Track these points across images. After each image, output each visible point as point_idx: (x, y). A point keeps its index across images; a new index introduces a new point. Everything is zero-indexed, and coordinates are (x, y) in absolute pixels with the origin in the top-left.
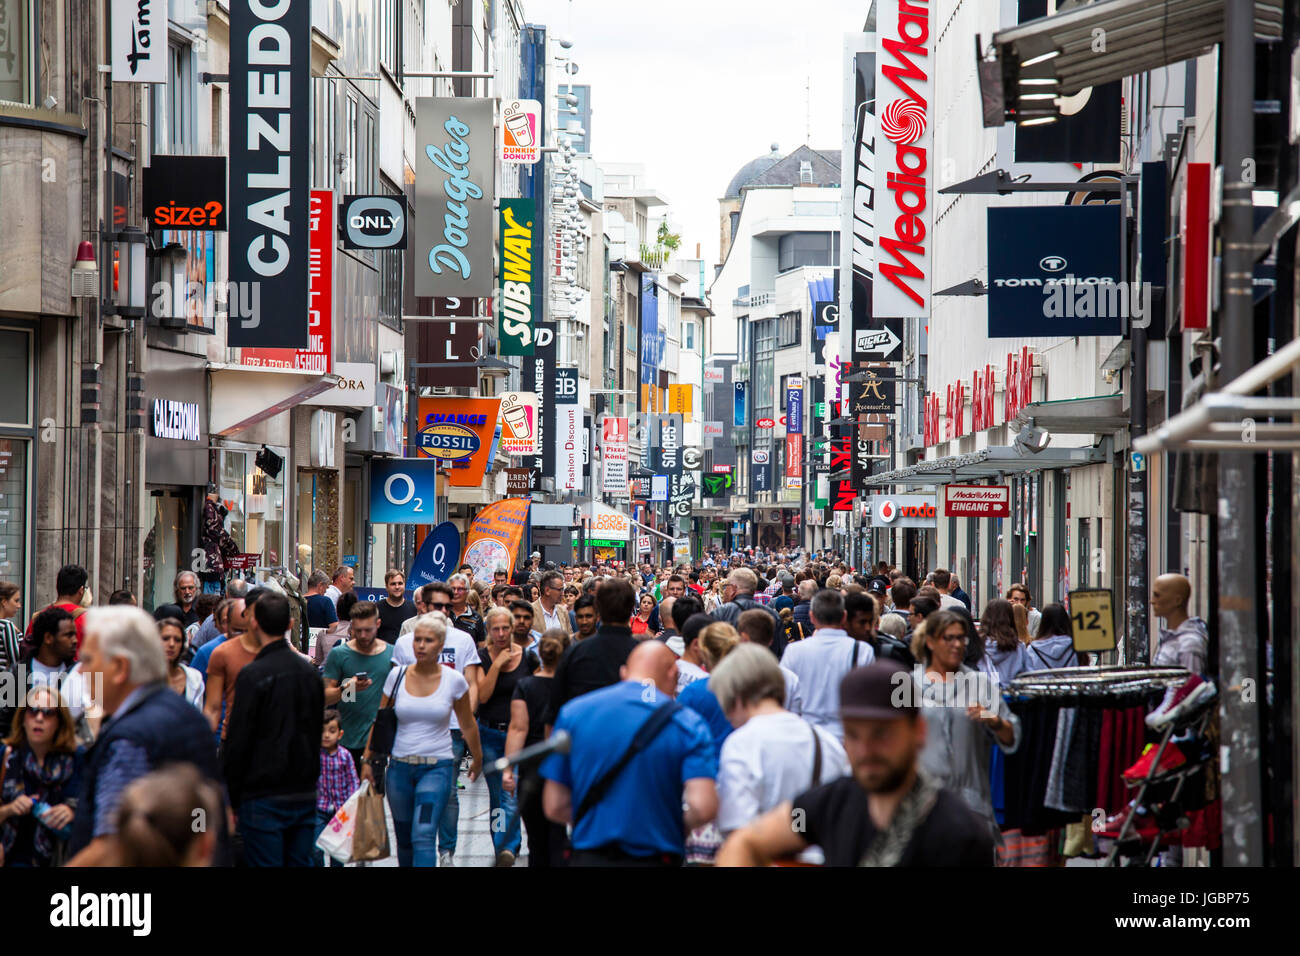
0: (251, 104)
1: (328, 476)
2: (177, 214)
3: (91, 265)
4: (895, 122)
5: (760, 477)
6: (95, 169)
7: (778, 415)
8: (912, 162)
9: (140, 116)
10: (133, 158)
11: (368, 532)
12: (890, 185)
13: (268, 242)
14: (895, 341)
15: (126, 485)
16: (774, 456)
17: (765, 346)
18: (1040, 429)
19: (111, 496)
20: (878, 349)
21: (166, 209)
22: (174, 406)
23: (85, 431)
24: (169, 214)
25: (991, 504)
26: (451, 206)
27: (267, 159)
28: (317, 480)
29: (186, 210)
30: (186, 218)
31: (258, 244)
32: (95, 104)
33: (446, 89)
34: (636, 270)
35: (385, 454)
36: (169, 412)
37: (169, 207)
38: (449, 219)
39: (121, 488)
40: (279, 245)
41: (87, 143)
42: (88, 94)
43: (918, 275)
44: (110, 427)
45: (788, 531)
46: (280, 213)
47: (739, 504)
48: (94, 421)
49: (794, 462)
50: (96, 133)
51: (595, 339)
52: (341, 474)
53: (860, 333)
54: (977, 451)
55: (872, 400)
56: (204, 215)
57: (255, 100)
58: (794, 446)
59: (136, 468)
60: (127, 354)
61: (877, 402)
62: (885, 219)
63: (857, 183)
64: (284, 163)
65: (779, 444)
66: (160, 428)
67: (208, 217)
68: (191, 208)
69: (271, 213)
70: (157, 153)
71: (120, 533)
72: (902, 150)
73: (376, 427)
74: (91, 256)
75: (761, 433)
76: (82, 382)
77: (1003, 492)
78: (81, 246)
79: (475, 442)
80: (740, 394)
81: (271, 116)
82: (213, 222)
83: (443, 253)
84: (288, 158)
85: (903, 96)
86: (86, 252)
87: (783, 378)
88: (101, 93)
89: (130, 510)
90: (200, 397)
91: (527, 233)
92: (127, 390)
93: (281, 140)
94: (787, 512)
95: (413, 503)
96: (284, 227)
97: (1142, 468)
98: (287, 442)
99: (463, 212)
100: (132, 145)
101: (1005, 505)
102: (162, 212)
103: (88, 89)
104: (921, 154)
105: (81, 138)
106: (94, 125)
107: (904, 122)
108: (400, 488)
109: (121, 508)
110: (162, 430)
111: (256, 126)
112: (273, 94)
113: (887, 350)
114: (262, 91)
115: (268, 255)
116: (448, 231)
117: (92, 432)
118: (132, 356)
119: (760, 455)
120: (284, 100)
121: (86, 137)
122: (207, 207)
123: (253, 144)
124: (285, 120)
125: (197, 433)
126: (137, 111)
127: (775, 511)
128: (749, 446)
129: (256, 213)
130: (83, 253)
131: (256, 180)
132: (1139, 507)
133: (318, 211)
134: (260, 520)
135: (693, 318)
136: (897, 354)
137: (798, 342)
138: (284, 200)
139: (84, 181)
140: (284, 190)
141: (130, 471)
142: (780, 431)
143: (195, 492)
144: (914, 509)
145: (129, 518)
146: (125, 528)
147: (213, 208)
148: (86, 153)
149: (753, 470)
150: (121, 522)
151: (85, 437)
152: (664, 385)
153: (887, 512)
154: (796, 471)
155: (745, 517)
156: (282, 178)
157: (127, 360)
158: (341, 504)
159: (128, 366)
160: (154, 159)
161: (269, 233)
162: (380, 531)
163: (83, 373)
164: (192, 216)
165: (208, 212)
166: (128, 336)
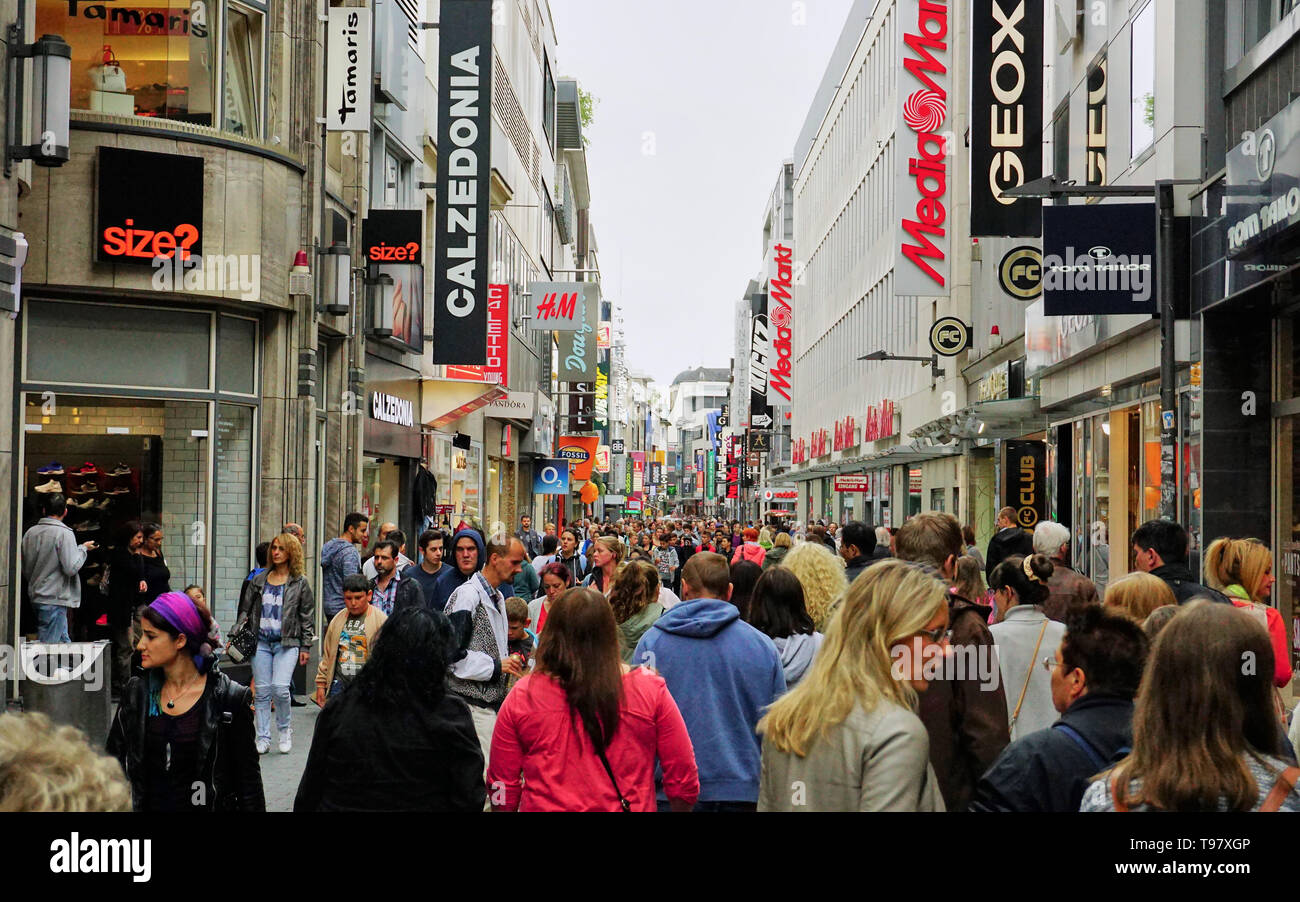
0: (450, 202)
1: (511, 464)
2: (386, 252)
3: (303, 269)
4: (777, 317)
5: (687, 488)
6: (312, 197)
7: (693, 464)
8: (785, 335)
9: (361, 182)
10: (355, 212)
11: (532, 498)
12: (775, 345)
13: (461, 294)
14: (770, 420)
15: (348, 451)
16: (692, 480)
17: (688, 439)
18: (979, 421)
19: (337, 458)
20: (762, 424)
21: (378, 248)
22: (390, 399)
23: (301, 402)
24: (380, 252)
25: (859, 485)
26: (576, 336)
27: (460, 237)
28: (503, 467)
29: (392, 249)
30: (393, 255)
31: (454, 295)
32: (313, 147)
33: (573, 277)
34: (644, 405)
35: (541, 455)
36: (386, 404)
37: (380, 247)
38: (575, 342)
39: (344, 453)
40: (468, 296)
41: (306, 176)
42: (307, 139)
43: (788, 386)
44: (337, 408)
45: (697, 508)
46: (469, 274)
47: (678, 498)
48: (309, 394)
49: (700, 482)
50: (313, 169)
51: (629, 430)
52: (516, 464)
53: (754, 417)
54: (862, 455)
55: (759, 446)
56: (405, 252)
57: (453, 199)
58: (700, 477)
59: (355, 438)
60: (350, 354)
61: (762, 447)
62: (772, 360)
63: (753, 351)
64: (472, 241)
65: (694, 476)
66: (378, 412)
67: (408, 255)
68: (397, 247)
69: (463, 274)
70: (373, 208)
71: (344, 486)
72: (780, 330)
73: (536, 439)
74: (305, 263)
75: (687, 472)
76: (299, 364)
77: (865, 478)
78: (298, 255)
79: (587, 455)
80: (679, 457)
81: (463, 209)
82: (412, 258)
83: (572, 360)
84: (475, 237)
85: (781, 306)
86: (301, 258)
87: (696, 451)
88: (318, 140)
89: (350, 468)
90: (416, 398)
91: (606, 378)
92: (349, 381)
93: (470, 225)
94: (697, 501)
95: (557, 483)
96: (472, 284)
97: (1172, 426)
98: (481, 440)
99: (582, 339)
100: (355, 202)
101: (866, 485)
102: (376, 250)
103: (307, 135)
104: (789, 331)
105: (301, 172)
106: (311, 163)
107: (781, 317)
108: (549, 474)
109: (344, 467)
110: (380, 414)
111: (453, 216)
112: (465, 195)
113: (766, 424)
114: (457, 193)
115: (461, 302)
116: (575, 349)
117: (307, 403)
118: (353, 356)
119: (686, 480)
120: (472, 199)
121: (304, 172)
122: (409, 246)
123: (451, 229)
124: (472, 212)
125: (411, 421)
126: (359, 178)
127: (692, 501)
128: (682, 477)
129: (453, 274)
130: (300, 259)
131: (453, 253)
132: (1170, 458)
133: (500, 297)
134: (462, 486)
135: (664, 426)
136: (770, 426)
137: (701, 437)
138: (472, 265)
139: (303, 206)
140: (472, 259)
141: (351, 440)
142: (695, 470)
143: (411, 462)
144: (780, 494)
145: (350, 475)
146: (347, 482)
147: (412, 248)
148: (305, 185)
149: (684, 485)
150: (344, 478)
151: (301, 407)
152: (654, 451)
153: (769, 495)
154: (701, 485)
155: (680, 503)
156: (470, 251)
157: (349, 359)
158: (516, 481)
159: (350, 363)
160: (371, 212)
161: (461, 287)
162: (539, 499)
163: (300, 356)
164: (397, 253)
165: (408, 251)
166: (350, 341)
